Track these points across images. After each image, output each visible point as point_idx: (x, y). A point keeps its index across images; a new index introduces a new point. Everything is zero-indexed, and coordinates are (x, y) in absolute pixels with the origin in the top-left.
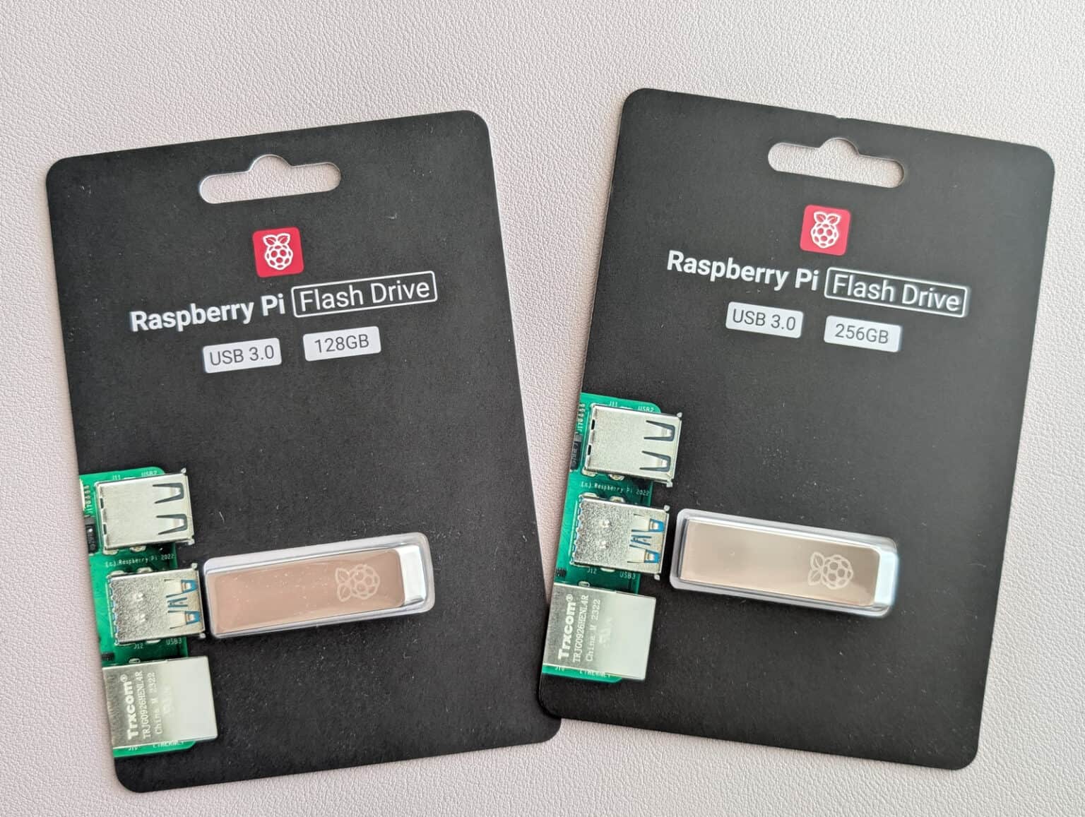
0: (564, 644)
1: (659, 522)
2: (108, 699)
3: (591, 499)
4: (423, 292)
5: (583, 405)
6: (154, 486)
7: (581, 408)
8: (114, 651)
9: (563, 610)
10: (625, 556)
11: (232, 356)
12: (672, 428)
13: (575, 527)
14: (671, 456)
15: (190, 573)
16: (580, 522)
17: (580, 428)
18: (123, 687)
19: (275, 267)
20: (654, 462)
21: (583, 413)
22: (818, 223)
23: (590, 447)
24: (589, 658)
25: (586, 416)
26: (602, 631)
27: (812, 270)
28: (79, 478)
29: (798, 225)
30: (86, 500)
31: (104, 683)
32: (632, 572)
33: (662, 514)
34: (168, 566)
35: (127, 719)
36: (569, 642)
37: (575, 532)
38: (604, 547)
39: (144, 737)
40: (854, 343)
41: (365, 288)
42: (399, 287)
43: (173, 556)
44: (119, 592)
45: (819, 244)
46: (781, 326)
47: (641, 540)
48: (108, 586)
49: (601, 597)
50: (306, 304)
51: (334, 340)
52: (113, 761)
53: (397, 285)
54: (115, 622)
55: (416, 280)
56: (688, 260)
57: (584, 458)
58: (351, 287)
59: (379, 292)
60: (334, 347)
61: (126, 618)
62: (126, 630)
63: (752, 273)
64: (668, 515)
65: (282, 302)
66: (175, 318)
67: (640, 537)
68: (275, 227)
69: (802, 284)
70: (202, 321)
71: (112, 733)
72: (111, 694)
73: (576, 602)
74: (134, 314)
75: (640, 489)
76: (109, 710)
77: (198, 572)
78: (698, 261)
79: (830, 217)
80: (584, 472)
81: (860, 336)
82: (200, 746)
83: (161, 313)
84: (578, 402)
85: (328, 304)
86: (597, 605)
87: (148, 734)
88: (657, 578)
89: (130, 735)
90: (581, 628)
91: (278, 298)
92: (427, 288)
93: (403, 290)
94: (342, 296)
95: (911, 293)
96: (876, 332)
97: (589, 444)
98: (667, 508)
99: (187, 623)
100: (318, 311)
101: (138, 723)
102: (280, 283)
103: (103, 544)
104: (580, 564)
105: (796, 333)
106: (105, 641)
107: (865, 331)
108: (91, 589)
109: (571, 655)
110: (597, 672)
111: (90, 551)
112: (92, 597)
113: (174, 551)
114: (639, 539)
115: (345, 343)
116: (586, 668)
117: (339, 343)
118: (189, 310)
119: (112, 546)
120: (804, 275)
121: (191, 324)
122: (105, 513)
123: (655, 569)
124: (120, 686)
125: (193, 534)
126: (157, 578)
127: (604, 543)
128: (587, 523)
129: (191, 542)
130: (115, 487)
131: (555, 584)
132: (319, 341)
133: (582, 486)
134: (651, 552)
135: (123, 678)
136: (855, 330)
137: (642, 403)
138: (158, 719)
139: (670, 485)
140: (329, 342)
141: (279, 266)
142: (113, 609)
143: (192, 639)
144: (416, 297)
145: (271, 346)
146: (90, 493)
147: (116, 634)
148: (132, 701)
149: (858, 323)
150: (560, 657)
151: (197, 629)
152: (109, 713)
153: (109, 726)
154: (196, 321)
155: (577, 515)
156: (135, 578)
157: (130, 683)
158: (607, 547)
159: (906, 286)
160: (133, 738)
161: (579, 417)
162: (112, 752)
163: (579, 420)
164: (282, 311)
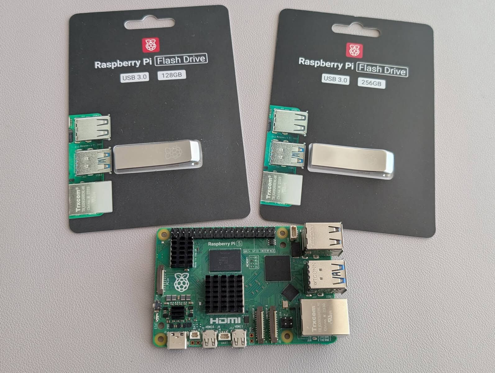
0: (268, 193)
1: (302, 149)
2: (70, 196)
3: (276, 141)
4: (203, 59)
5: (271, 109)
6: (97, 120)
7: (270, 110)
8: (75, 178)
9: (267, 181)
10: (290, 161)
11: (131, 78)
12: (305, 116)
13: (270, 151)
14: (305, 126)
15: (108, 150)
16: (272, 150)
17: (270, 117)
18: (77, 192)
19: (149, 50)
20: (299, 128)
21: (271, 112)
22: (351, 48)
23: (274, 123)
24: (278, 198)
25: (272, 113)
26: (283, 188)
27: (351, 63)
28: (68, 116)
29: (345, 49)
30: (70, 124)
31: (69, 190)
32: (293, 166)
33: (303, 146)
34: (100, 148)
35: (77, 204)
36: (270, 192)
37: (270, 153)
38: (282, 158)
39: (83, 211)
40: (369, 86)
41: (182, 58)
42: (194, 58)
43: (102, 144)
44: (79, 157)
45: (353, 55)
46: (342, 81)
47: (296, 155)
48: (75, 155)
49: (281, 176)
50: (160, 62)
51: (169, 74)
52: (69, 220)
53: (193, 57)
54: (76, 168)
55: (200, 56)
56: (306, 61)
57: (272, 128)
58: (176, 57)
59: (186, 59)
60: (169, 76)
61: (81, 166)
62: (80, 171)
63: (330, 64)
64: (305, 146)
65: (151, 61)
66: (111, 65)
67: (295, 154)
68: (150, 37)
69: (348, 68)
70: (121, 66)
71: (70, 209)
72: (71, 195)
73: (272, 178)
74: (96, 63)
75: (294, 137)
76: (70, 201)
77: (111, 150)
78: (310, 61)
79: (356, 47)
80: (273, 132)
81: (371, 84)
82: (105, 215)
83: (106, 63)
84: (269, 109)
85: (168, 62)
86: (280, 179)
87: (84, 210)
88: (303, 168)
89: (77, 210)
90: (274, 187)
91: (149, 60)
92: (204, 59)
93: (195, 58)
94: (173, 60)
95: (388, 70)
96: (376, 82)
97: (274, 122)
98: (305, 143)
99: (105, 168)
100: (164, 64)
101: (81, 206)
102: (151, 55)
103: (75, 139)
104: (273, 164)
105: (348, 83)
106: (71, 174)
107: (372, 82)
108: (68, 156)
109: (271, 197)
110: (282, 203)
111: (70, 142)
112: (68, 159)
113: (103, 142)
114: (295, 155)
115: (173, 75)
116: (277, 202)
117: (171, 75)
118: (117, 62)
119: (79, 140)
120: (348, 65)
121: (117, 66)
122: (77, 129)
123: (302, 165)
124: (76, 191)
125: (110, 137)
126: (95, 152)
127: (282, 157)
128: (275, 150)
129: (109, 139)
130: (82, 120)
131: (264, 172)
132: (163, 74)
133: (272, 137)
134: (299, 159)
135: (77, 188)
136: (369, 82)
137: (293, 108)
138: (89, 204)
139: (305, 135)
140: (167, 74)
141: (151, 50)
142: (76, 163)
143: (106, 174)
144: (200, 61)
145: (146, 75)
146: (73, 122)
147: (76, 172)
148: (80, 197)
149: (369, 80)
150: (267, 198)
151: (109, 170)
152: (70, 202)
153: (69, 207)
154: (119, 66)
155: (271, 147)
156: (86, 152)
157: (79, 190)
158: (283, 158)
159: (385, 68)
160: (78, 211)
161: (270, 113)
162: (69, 217)
163: (270, 114)
164: (151, 64)
